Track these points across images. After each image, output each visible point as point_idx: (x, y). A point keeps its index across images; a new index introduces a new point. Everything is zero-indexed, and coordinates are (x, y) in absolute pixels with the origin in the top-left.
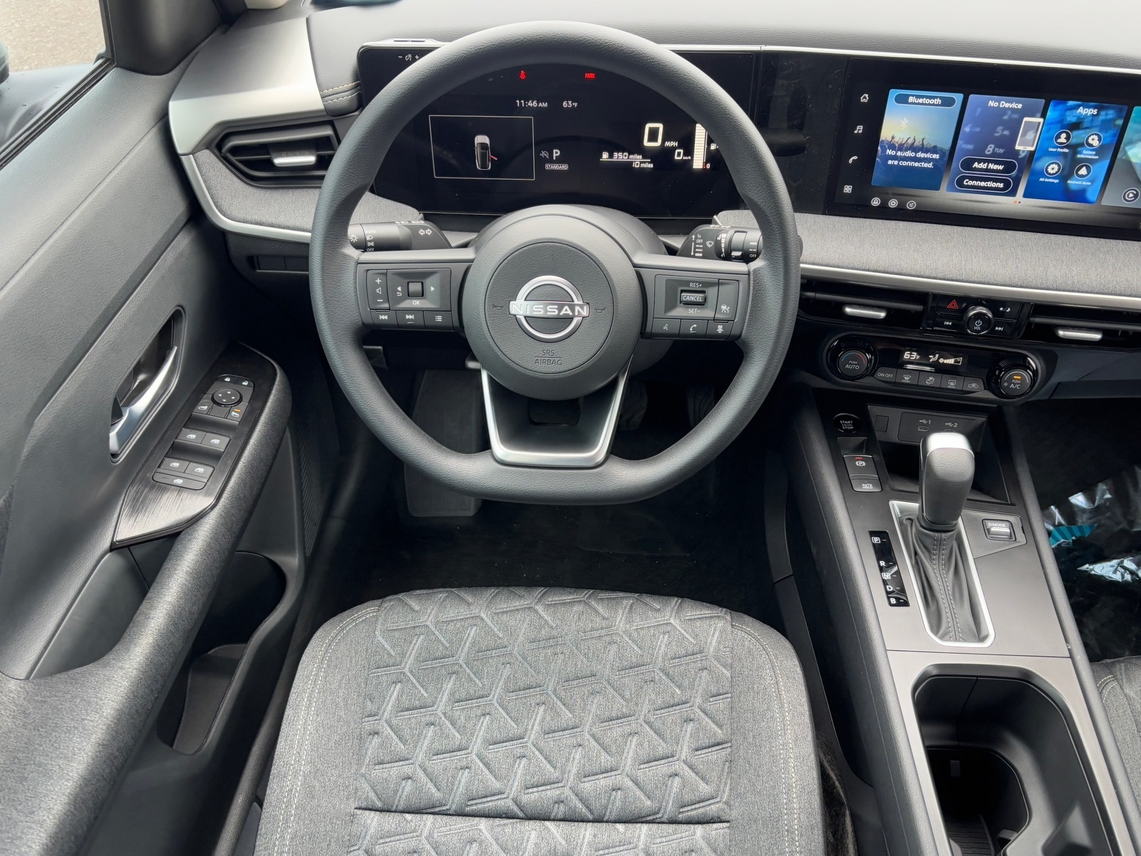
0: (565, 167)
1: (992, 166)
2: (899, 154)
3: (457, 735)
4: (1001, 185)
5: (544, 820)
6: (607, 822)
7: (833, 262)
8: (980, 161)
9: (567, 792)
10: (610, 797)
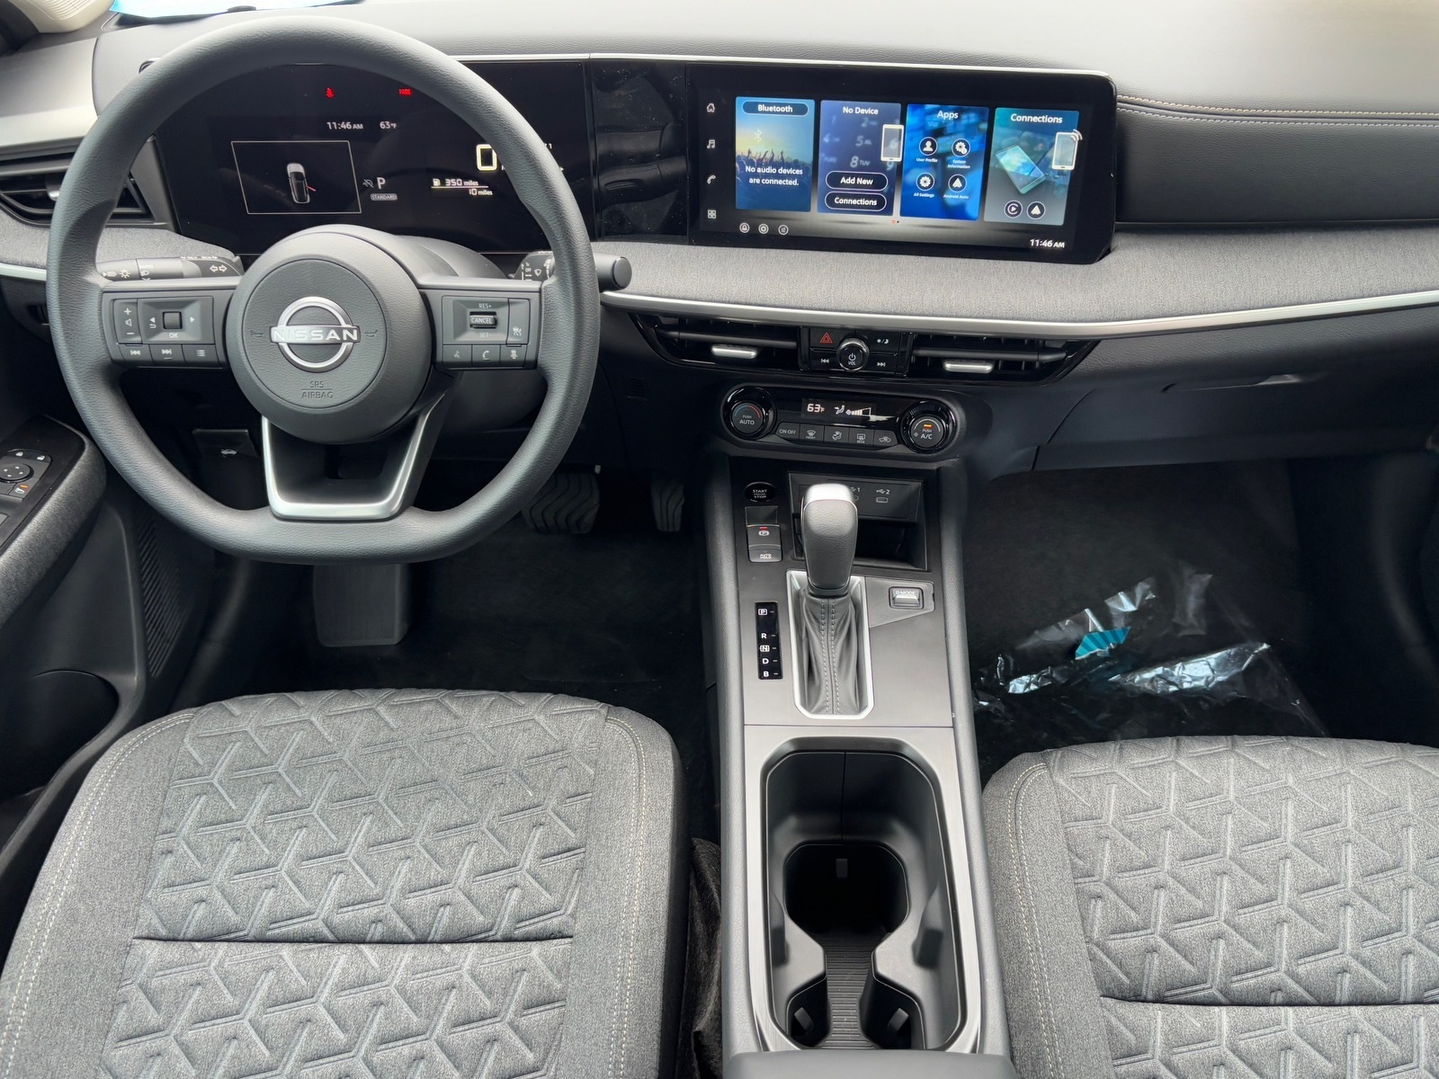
0: (393, 197)
1: (860, 181)
2: (759, 170)
3: (266, 849)
4: (875, 203)
5: (359, 943)
6: (431, 942)
7: (690, 295)
8: (847, 176)
9: (388, 909)
10: (436, 914)
